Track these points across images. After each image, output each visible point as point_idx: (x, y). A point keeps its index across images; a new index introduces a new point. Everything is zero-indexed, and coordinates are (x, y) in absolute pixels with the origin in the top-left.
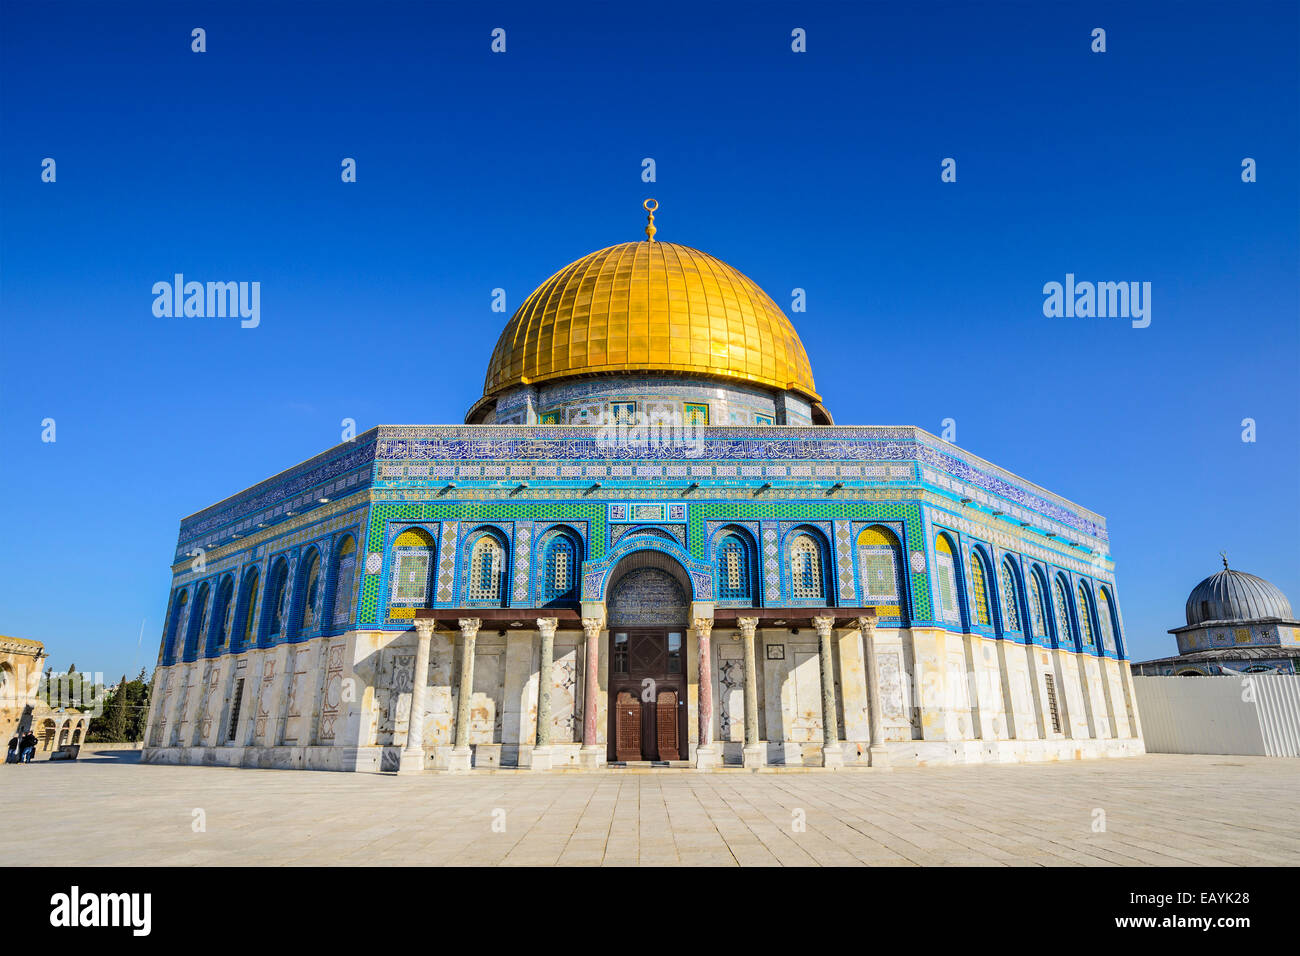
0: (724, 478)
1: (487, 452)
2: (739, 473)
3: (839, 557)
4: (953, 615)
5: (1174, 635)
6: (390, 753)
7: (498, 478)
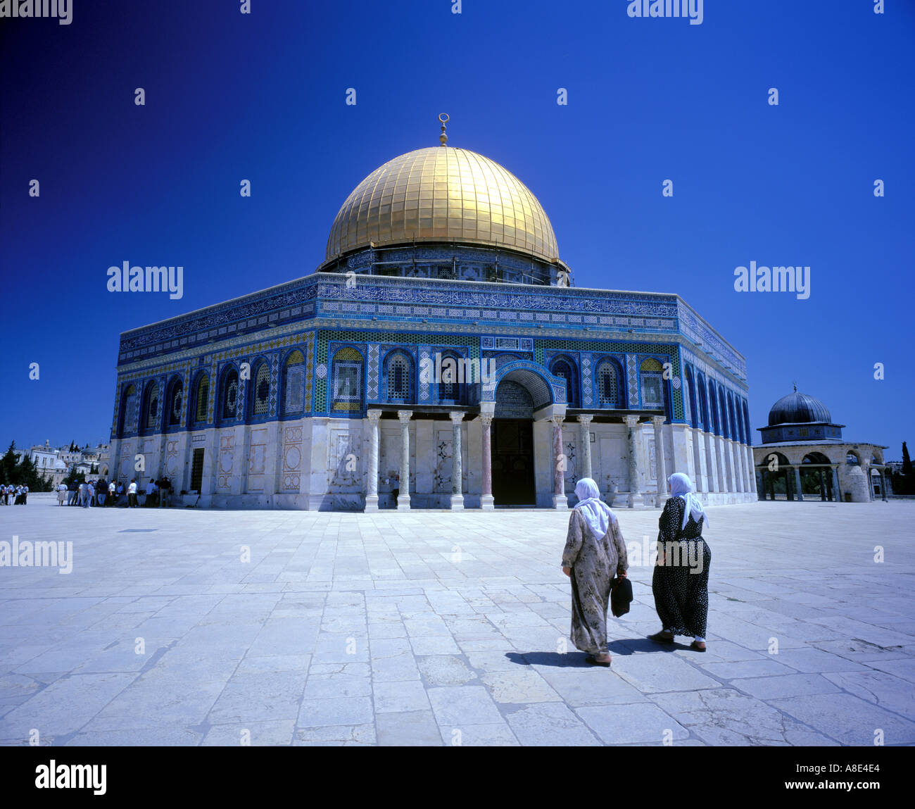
0: (558, 323)
1: (397, 296)
2: (567, 320)
3: (629, 377)
4: (688, 416)
5: (760, 432)
6: (341, 499)
7: (405, 315)
